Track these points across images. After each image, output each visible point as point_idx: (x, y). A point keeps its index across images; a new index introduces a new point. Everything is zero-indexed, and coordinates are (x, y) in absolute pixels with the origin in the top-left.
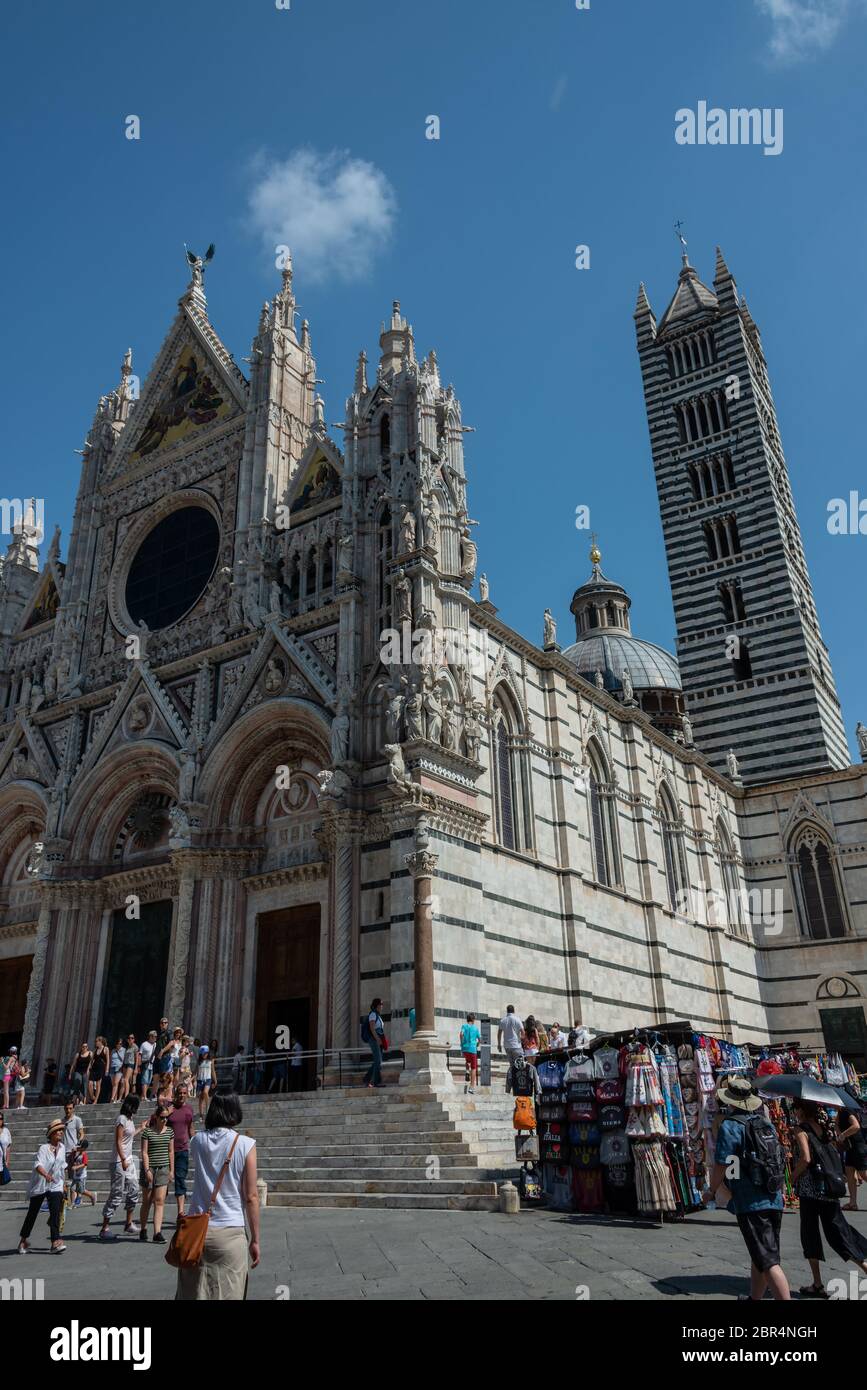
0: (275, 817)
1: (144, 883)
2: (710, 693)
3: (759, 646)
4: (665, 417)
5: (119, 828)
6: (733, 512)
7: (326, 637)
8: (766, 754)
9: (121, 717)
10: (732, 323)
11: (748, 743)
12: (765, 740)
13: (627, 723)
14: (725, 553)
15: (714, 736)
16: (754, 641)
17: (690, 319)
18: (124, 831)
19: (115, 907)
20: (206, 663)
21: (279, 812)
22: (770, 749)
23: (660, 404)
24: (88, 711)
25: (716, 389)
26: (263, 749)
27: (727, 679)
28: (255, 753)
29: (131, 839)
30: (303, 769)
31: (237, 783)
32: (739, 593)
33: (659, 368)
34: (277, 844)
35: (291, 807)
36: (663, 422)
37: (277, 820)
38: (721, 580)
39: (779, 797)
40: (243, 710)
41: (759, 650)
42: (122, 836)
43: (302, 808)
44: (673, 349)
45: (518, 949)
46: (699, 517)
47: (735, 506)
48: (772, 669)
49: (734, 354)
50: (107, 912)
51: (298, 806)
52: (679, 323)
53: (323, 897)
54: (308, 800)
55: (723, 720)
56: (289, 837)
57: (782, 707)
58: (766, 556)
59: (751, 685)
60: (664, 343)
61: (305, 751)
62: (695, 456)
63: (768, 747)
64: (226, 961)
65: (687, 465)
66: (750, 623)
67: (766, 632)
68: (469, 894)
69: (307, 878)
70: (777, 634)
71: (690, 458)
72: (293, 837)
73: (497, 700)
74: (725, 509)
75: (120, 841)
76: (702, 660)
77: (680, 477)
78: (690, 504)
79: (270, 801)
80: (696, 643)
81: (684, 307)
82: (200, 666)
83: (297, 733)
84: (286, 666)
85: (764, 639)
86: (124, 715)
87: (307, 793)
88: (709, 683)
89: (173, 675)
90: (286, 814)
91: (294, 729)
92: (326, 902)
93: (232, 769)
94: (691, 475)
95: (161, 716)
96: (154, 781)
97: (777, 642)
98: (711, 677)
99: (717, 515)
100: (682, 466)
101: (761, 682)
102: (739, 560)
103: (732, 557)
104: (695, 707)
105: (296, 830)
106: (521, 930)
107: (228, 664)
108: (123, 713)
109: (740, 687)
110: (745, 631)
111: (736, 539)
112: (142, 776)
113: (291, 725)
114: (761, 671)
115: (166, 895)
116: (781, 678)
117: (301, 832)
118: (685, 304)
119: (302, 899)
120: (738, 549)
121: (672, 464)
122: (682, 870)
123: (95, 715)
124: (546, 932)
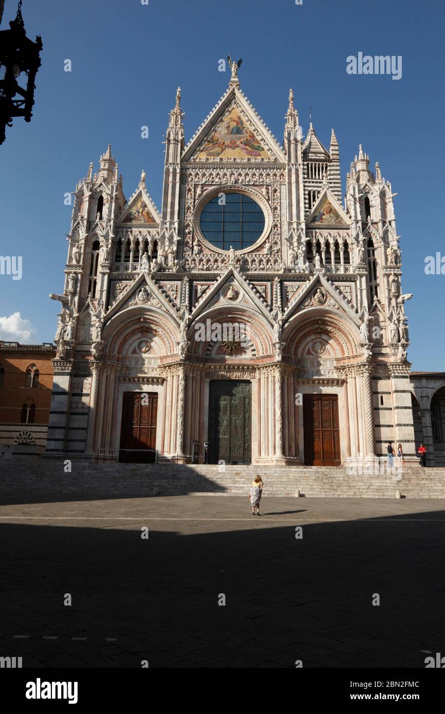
0: (307, 355)
7: (345, 287)
9: (219, 290)
19: (212, 379)
21: (310, 353)
24: (191, 281)
29: (216, 349)
30: (322, 338)
37: (308, 356)
42: (211, 346)
43: (323, 354)
50: (208, 380)
51: (321, 353)
53: (339, 392)
54: (325, 352)
61: (328, 331)
69: (332, 384)
75: (210, 348)
79: (304, 347)
86: (221, 290)
87: (324, 348)
90: (313, 355)
91: (326, 321)
92: (342, 395)
105: (319, 362)
108: (220, 289)
115: (246, 377)
119: (327, 391)
123: (198, 284)
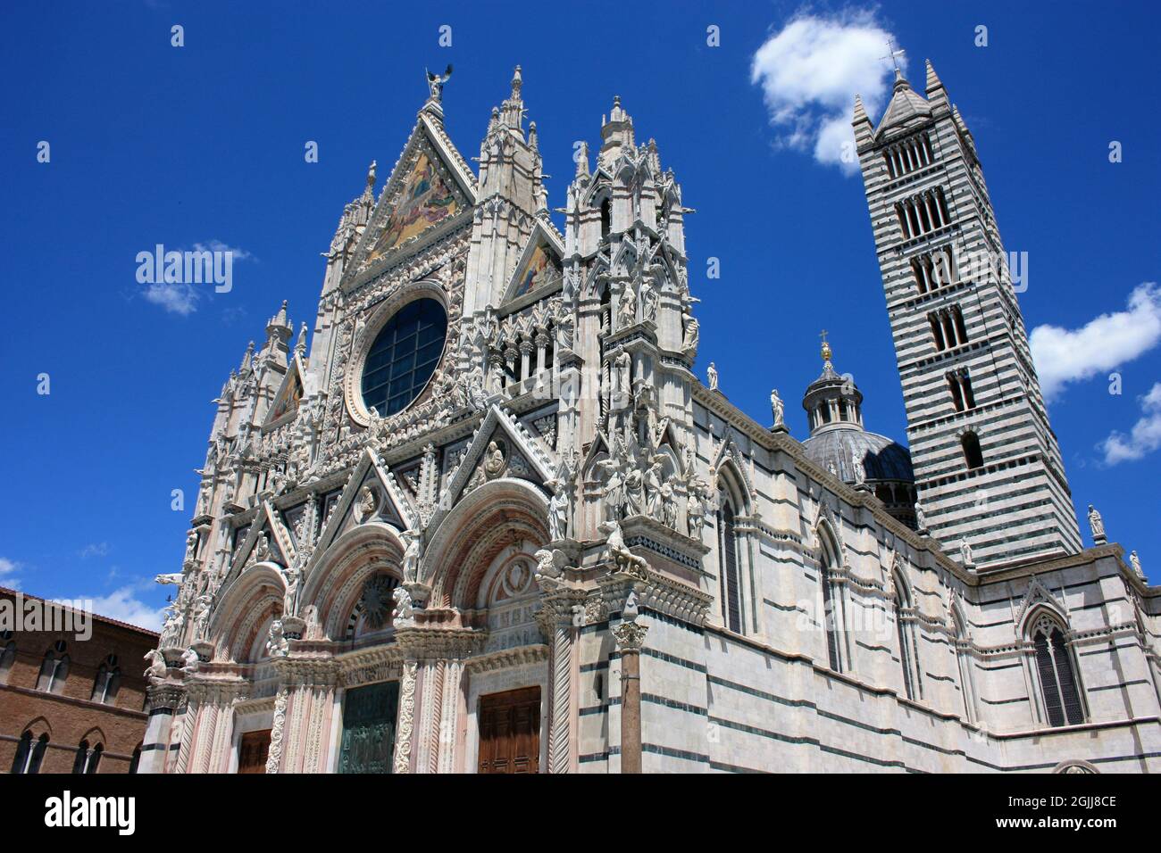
0: (497, 600)
1: (372, 663)
2: (943, 482)
3: (989, 434)
4: (887, 215)
5: (350, 610)
6: (958, 304)
7: (545, 417)
8: (1000, 542)
9: (353, 502)
10: (946, 127)
11: (981, 531)
12: (999, 528)
13: (859, 508)
14: (952, 344)
15: (947, 524)
16: (985, 429)
17: (905, 125)
18: (356, 613)
19: (347, 688)
20: (431, 446)
21: (501, 594)
22: (1003, 536)
23: (881, 203)
24: (324, 495)
25: (935, 188)
26: (485, 531)
27: (959, 467)
28: (477, 535)
29: (362, 621)
30: (524, 551)
31: (460, 565)
32: (967, 383)
33: (878, 170)
34: (499, 625)
35: (513, 589)
36: (886, 219)
37: (499, 602)
38: (950, 369)
39: (1012, 583)
40: (465, 491)
41: (989, 438)
42: (354, 618)
43: (524, 590)
44: (891, 152)
45: (746, 734)
46: (925, 309)
47: (959, 297)
48: (1003, 456)
49: (948, 155)
50: (340, 691)
51: (519, 589)
52: (895, 129)
53: (543, 680)
54: (528, 584)
55: (956, 508)
56: (510, 620)
57: (1014, 494)
58: (992, 345)
59: (982, 472)
60: (883, 146)
61: (525, 533)
62: (918, 251)
63: (1001, 534)
64: (449, 740)
65: (911, 259)
66: (979, 411)
67: (995, 419)
68: (691, 677)
69: (528, 661)
70: (1006, 421)
71: (914, 252)
72: (514, 619)
73: (723, 481)
74: (950, 301)
75: (352, 622)
76: (934, 449)
77: (905, 270)
78: (915, 296)
79: (492, 584)
80: (927, 432)
81: (899, 114)
82: (425, 449)
83: (518, 515)
84: (507, 447)
85: (994, 426)
86: (356, 500)
87: (528, 575)
88: (942, 472)
89: (400, 460)
90: (507, 597)
91: (514, 511)
92: (547, 684)
93: (455, 549)
94: (915, 268)
95: (389, 500)
96: (382, 564)
97: (1006, 429)
98: (943, 465)
99: (942, 307)
100: (906, 260)
101: (992, 469)
102: (966, 349)
103: (959, 346)
104: (928, 496)
105: (517, 612)
106: (748, 715)
107: (452, 447)
108: (355, 498)
109: (972, 475)
110: (975, 418)
111: (962, 329)
112: (372, 559)
113: (511, 506)
114: (992, 458)
115: (392, 676)
116: (1012, 464)
117: (522, 615)
118: (900, 111)
119: (522, 682)
120: (964, 339)
121: (897, 259)
122: (917, 658)
123: (330, 499)
124: (774, 719)
